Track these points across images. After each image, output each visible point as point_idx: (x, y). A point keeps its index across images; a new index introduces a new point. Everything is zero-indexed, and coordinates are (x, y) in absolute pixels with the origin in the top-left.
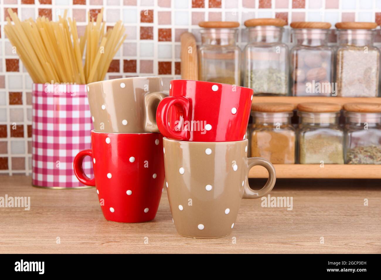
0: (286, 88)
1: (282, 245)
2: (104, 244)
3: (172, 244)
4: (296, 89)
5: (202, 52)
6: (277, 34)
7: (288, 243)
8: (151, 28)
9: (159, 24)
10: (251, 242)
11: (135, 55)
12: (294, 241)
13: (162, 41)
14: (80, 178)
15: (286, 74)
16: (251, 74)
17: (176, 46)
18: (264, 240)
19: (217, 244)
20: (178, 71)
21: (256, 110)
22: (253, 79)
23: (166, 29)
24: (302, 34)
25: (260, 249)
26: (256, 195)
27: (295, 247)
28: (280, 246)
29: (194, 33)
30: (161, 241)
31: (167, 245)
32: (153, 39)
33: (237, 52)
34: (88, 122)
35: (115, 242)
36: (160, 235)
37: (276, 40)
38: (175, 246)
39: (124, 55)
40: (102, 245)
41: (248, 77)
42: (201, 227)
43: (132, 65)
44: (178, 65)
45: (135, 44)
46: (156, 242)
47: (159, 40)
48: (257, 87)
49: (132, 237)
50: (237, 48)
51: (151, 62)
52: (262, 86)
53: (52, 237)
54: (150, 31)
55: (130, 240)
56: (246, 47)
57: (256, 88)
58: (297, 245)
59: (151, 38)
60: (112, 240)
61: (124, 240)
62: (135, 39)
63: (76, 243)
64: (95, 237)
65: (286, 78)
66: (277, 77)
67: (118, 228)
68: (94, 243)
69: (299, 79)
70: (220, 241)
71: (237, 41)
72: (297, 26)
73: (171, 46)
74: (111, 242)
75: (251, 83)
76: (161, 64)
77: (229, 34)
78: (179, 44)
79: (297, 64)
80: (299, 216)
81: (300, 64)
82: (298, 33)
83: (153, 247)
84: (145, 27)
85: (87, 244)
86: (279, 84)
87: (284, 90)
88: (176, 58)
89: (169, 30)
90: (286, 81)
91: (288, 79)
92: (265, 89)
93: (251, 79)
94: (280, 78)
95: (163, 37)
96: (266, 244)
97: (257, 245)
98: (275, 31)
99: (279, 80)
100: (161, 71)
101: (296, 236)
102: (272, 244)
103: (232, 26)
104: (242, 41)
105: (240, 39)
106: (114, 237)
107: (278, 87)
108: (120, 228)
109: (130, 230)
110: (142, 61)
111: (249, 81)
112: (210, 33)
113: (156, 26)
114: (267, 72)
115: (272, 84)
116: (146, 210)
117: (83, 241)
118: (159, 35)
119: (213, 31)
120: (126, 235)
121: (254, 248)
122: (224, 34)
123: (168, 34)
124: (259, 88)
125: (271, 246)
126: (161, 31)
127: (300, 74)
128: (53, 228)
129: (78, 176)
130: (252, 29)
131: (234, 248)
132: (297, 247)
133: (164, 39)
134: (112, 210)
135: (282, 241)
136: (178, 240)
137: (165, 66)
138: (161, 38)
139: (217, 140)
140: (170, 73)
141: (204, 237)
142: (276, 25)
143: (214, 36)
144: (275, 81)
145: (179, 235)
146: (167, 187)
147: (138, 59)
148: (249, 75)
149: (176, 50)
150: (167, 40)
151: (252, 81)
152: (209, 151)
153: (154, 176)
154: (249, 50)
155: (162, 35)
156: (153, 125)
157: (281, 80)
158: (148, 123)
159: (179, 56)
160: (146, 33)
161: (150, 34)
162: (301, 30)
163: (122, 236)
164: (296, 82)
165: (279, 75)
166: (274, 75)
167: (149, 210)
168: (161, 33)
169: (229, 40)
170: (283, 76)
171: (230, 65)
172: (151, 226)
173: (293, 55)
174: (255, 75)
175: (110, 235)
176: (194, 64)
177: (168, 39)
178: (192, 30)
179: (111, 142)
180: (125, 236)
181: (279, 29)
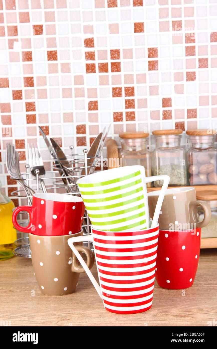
0: (185, 180)
1: (182, 318)
2: (59, 323)
4: (192, 180)
5: (123, 156)
6: (177, 140)
7: (186, 316)
8: (85, 138)
9: (90, 134)
10: (161, 316)
12: (190, 314)
15: (184, 169)
16: (159, 171)
17: (104, 149)
18: (170, 313)
19: (137, 319)
22: (161, 175)
24: (196, 140)
25: (167, 323)
27: (191, 320)
28: (181, 319)
29: (115, 140)
30: (98, 318)
31: (102, 322)
35: (66, 320)
36: (97, 311)
37: (177, 145)
38: (108, 322)
40: (57, 324)
49: (78, 315)
50: (148, 152)
53: (23, 317)
54: (84, 140)
55: (77, 317)
56: (155, 150)
58: (192, 317)
59: (85, 145)
60: (64, 318)
61: (72, 318)
62: (73, 146)
63: (39, 323)
64: (52, 315)
65: (184, 172)
66: (178, 172)
67: (68, 305)
68: (52, 322)
69: (194, 173)
70: (139, 316)
71: (148, 144)
72: (191, 134)
74: (64, 320)
77: (142, 142)
78: (106, 148)
79: (192, 162)
80: (195, 286)
81: (194, 162)
82: (193, 139)
84: (80, 137)
85: (47, 323)
86: (180, 178)
87: (183, 181)
88: (103, 158)
90: (184, 175)
91: (186, 173)
93: (159, 175)
94: (180, 173)
96: (171, 318)
97: (164, 319)
98: (175, 138)
99: (179, 174)
101: (193, 308)
102: (175, 318)
103: (145, 136)
105: (150, 143)
106: (65, 315)
107: (179, 179)
108: (69, 305)
109: (76, 306)
112: (129, 143)
113: (88, 136)
115: (174, 178)
117: (44, 321)
118: (91, 143)
119: (131, 141)
120: (73, 312)
121: (162, 322)
122: (138, 142)
125: (174, 319)
126: (91, 139)
127: (194, 169)
128: (23, 307)
130: (158, 138)
132: (192, 320)
135: (182, 314)
140: (100, 170)
142: (176, 134)
144: (177, 176)
154: (157, 153)
157: (181, 175)
160: (81, 142)
161: (84, 142)
162: (195, 137)
163: (71, 314)
164: (192, 175)
165: (179, 171)
166: (176, 171)
168: (92, 141)
169: (142, 146)
170: (182, 172)
172: (91, 302)
173: (189, 155)
174: (162, 172)
175: (62, 313)
178: (115, 137)
180: (73, 314)
181: (178, 137)
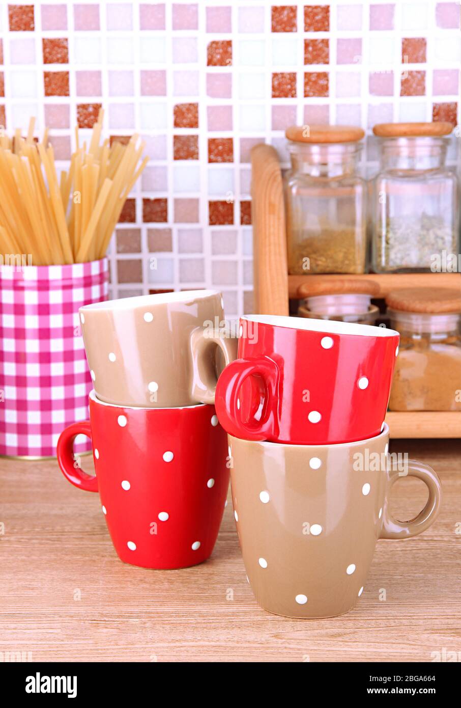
3: (248, 638)
5: (294, 191)
6: (437, 150)
8: (195, 138)
9: (210, 130)
10: (396, 630)
11: (165, 189)
13: (216, 161)
14: (70, 474)
15: (452, 229)
16: (387, 232)
17: (242, 171)
18: (421, 622)
20: (246, 217)
21: (397, 309)
22: (391, 242)
23: (223, 139)
26: (404, 532)
29: (275, 146)
30: (227, 628)
32: (197, 159)
33: (359, 190)
34: (79, 359)
37: (436, 164)
39: (143, 190)
41: (380, 237)
42: (301, 599)
43: (158, 209)
44: (246, 207)
45: (165, 168)
46: (219, 631)
47: (210, 161)
48: (399, 256)
49: (171, 616)
50: (359, 181)
51: (195, 202)
52: (408, 255)
54: (192, 144)
55: (169, 624)
56: (377, 177)
57: (396, 258)
59: (195, 156)
61: (157, 626)
62: (165, 158)
64: (102, 615)
66: (437, 237)
67: (144, 585)
71: (359, 160)
73: (232, 170)
75: (387, 249)
76: (214, 206)
77: (344, 154)
78: (248, 166)
83: (213, 649)
84: (183, 136)
86: (440, 251)
88: (242, 193)
89: (230, 141)
90: (453, 243)
91: (456, 238)
92: (413, 260)
93: (387, 243)
94: (442, 238)
95: (217, 155)
96: (426, 636)
97: (408, 639)
98: (432, 147)
99: (440, 242)
100: (213, 217)
102: (436, 636)
103: (353, 138)
104: (369, 159)
108: (148, 586)
110: (177, 201)
111: (384, 244)
112: (310, 154)
113: (203, 134)
114: (418, 227)
115: (426, 250)
116: (195, 546)
118: (210, 151)
119: (315, 149)
120: (160, 609)
121: (402, 648)
122: (335, 153)
123: (227, 148)
124: (402, 259)
125: (435, 641)
126: (212, 142)
129: (66, 471)
130: (388, 143)
131: (365, 650)
133: (219, 159)
134: (132, 546)
135: (455, 626)
136: (258, 625)
137: (221, 208)
138: (212, 157)
139: (330, 439)
140: (231, 222)
141: (307, 616)
142: (434, 135)
143: (316, 158)
144: (432, 245)
145: (260, 609)
146: (237, 520)
147: (170, 196)
148: (384, 233)
149: (241, 178)
150: (224, 161)
151: (389, 246)
152: (315, 463)
153: (210, 483)
154: (383, 185)
155: (216, 151)
156: (209, 393)
157: (443, 243)
158: (196, 386)
159: (248, 189)
160: (185, 148)
161: (192, 149)
163: (152, 613)
165: (439, 233)
166: (431, 232)
167: (201, 544)
168: (213, 147)
169: (343, 164)
170: (448, 235)
171: (346, 202)
174: (395, 233)
175: (130, 610)
176: (279, 219)
177: (227, 157)
178: (273, 139)
179: (127, 425)
